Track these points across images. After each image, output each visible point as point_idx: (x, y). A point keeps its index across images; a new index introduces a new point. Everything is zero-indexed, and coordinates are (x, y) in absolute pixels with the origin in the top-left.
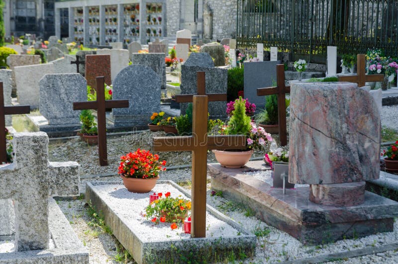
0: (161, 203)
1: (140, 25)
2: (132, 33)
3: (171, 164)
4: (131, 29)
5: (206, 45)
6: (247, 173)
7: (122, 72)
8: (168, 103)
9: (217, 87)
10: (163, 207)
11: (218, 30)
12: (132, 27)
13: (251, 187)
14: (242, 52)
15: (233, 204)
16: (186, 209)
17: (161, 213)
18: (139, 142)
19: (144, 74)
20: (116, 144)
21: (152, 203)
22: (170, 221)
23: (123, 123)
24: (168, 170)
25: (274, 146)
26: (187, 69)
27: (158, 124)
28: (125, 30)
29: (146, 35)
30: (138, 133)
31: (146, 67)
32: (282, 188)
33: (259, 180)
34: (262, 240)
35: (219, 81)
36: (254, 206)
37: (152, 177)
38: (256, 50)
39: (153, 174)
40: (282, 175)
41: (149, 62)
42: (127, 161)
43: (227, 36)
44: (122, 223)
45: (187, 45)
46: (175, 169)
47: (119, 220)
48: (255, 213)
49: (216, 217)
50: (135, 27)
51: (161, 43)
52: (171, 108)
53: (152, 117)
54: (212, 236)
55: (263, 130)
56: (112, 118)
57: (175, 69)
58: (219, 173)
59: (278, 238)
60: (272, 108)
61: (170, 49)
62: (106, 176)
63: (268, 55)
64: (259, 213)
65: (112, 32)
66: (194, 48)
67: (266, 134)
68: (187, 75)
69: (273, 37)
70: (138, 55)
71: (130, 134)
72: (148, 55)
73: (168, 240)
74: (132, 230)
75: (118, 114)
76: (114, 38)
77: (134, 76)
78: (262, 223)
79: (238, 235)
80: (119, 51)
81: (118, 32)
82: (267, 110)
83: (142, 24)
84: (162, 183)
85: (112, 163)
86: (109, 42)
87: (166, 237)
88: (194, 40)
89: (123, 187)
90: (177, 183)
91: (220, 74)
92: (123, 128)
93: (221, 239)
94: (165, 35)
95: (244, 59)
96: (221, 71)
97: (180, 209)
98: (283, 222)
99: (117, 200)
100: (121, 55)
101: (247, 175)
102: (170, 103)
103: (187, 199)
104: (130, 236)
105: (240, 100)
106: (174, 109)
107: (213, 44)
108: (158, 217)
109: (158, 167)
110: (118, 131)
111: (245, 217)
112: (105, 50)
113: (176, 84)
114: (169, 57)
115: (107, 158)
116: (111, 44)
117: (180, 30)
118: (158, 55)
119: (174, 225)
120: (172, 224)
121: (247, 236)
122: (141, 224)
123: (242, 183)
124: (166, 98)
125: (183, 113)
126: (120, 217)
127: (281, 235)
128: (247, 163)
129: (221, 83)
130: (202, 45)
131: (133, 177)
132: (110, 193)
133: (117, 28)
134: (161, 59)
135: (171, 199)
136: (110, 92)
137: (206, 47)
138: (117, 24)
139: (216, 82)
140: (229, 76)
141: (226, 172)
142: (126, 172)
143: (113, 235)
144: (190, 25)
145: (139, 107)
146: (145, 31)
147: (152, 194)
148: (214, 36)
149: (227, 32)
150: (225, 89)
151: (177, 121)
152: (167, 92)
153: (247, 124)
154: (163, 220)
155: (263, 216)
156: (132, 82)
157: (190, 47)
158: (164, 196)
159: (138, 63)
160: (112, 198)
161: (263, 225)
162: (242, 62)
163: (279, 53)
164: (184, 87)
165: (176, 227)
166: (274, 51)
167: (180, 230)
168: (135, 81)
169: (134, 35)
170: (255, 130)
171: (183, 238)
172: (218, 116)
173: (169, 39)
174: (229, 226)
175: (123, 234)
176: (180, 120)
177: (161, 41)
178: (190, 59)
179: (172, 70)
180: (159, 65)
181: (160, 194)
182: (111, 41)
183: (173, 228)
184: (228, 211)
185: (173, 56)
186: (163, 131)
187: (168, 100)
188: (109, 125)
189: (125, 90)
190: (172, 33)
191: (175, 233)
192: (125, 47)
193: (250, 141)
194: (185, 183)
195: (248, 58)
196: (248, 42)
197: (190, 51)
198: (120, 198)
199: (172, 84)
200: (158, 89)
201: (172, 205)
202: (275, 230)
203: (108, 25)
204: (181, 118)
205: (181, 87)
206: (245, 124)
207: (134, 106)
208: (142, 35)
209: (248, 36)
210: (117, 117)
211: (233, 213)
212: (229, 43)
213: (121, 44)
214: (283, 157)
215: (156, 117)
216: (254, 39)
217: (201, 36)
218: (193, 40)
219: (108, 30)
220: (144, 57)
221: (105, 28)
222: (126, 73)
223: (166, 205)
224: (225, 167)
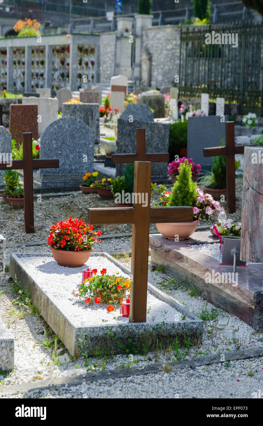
0: (97, 281)
1: (70, 70)
2: (60, 77)
3: (105, 232)
4: (60, 73)
5: (144, 94)
6: (193, 246)
7: (51, 125)
8: (101, 160)
9: (157, 144)
10: (98, 285)
11: (158, 76)
12: (61, 72)
13: (197, 263)
14: (184, 103)
15: (175, 281)
16: (124, 289)
17: (95, 292)
18: (69, 206)
19: (76, 128)
20: (44, 207)
21: (86, 280)
22: (106, 302)
23: (52, 183)
24: (103, 239)
25: (223, 216)
26: (125, 124)
27: (91, 186)
28: (53, 75)
29: (77, 81)
30: (69, 195)
31: (78, 120)
32: (233, 265)
33: (205, 255)
34: (209, 324)
35: (159, 137)
36: (200, 285)
37: (85, 249)
38: (201, 101)
39: (86, 247)
40: (232, 251)
41: (81, 113)
42: (57, 231)
43: (167, 84)
44: (52, 303)
45: (123, 93)
46: (111, 238)
47: (48, 299)
48: (201, 292)
49: (157, 297)
50: (65, 72)
51: (94, 90)
52: (106, 166)
53: (84, 178)
54: (153, 320)
55: (210, 197)
56: (39, 177)
57: (110, 120)
58: (161, 246)
59: (228, 323)
60: (220, 170)
61: (104, 96)
62: (33, 245)
63: (213, 107)
64: (205, 293)
65: (39, 77)
66: (130, 97)
67: (214, 202)
68: (124, 130)
69: (219, 87)
70: (69, 106)
71: (59, 196)
72: (81, 106)
73: (104, 324)
74: (63, 312)
75: (45, 173)
76: (41, 83)
77: (65, 130)
78: (208, 304)
79: (183, 319)
80: (47, 100)
81: (46, 76)
82: (214, 172)
83: (72, 68)
84: (96, 255)
85: (39, 230)
86: (35, 88)
87: (101, 321)
88: (131, 87)
89: (52, 259)
90: (113, 256)
91: (161, 129)
92: (51, 189)
93: (164, 324)
94: (98, 81)
95: (187, 111)
96: (162, 126)
97: (118, 288)
98: (233, 303)
99: (45, 275)
100: (50, 104)
101: (192, 249)
102: (104, 160)
103: (125, 276)
104: (61, 319)
105: (186, 164)
106: (109, 168)
107: (152, 92)
108: (93, 297)
109: (92, 238)
110: (46, 192)
111: (189, 297)
112: (32, 99)
113: (111, 139)
114: (102, 106)
115: (34, 224)
116: (38, 91)
117: (115, 75)
118: (92, 106)
119: (110, 307)
120: (108, 306)
121: (193, 321)
122: (73, 305)
123: (187, 258)
124: (99, 155)
125: (119, 173)
126: (49, 297)
127: (230, 320)
128: (193, 234)
129: (162, 140)
130: (140, 93)
131: (64, 249)
132: (37, 267)
133: (45, 72)
134: (94, 110)
135: (107, 276)
136: (37, 147)
137: (145, 97)
138: (45, 68)
139: (156, 139)
140: (171, 131)
141: (169, 245)
142: (56, 243)
143: (41, 317)
144: (126, 70)
145: (70, 166)
146: (76, 76)
147: (86, 270)
148: (153, 83)
149: (167, 79)
150: (166, 147)
151: (113, 184)
152: (101, 147)
153: (194, 190)
154: (98, 301)
155: (210, 297)
156: (62, 137)
157: (126, 95)
158: (99, 273)
159: (69, 115)
160: (40, 273)
161: (210, 307)
162: (184, 114)
163: (226, 106)
164: (121, 144)
165: (113, 310)
166: (220, 102)
167: (117, 313)
168: (66, 136)
169: (63, 80)
170: (202, 197)
171: (121, 322)
172: (158, 176)
173: (103, 86)
174: (172, 308)
175: (53, 316)
176: (116, 182)
177: (93, 87)
178: (127, 111)
179: (106, 121)
180: (92, 117)
181: (95, 271)
182: (37, 86)
183: (109, 310)
184: (171, 290)
185: (107, 105)
186: (97, 193)
187: (102, 157)
188: (36, 184)
189: (55, 146)
190: (106, 78)
191: (112, 317)
192: (53, 94)
193: (196, 210)
194: (122, 256)
195: (191, 109)
196: (192, 92)
197: (126, 100)
198: (49, 272)
199: (106, 138)
200: (91, 146)
201: (108, 284)
202: (224, 313)
203: (34, 68)
204: (117, 179)
205: (117, 143)
206: (191, 191)
207: (64, 164)
208: (72, 81)
209: (191, 85)
210: (44, 176)
211: (176, 291)
212: (169, 92)
213: (49, 91)
214: (234, 229)
215: (89, 178)
216: (198, 89)
217: (138, 83)
218: (129, 87)
219: (35, 74)
220: (75, 108)
221: (31, 72)
222: (56, 126)
223: (102, 283)
224: (167, 239)
